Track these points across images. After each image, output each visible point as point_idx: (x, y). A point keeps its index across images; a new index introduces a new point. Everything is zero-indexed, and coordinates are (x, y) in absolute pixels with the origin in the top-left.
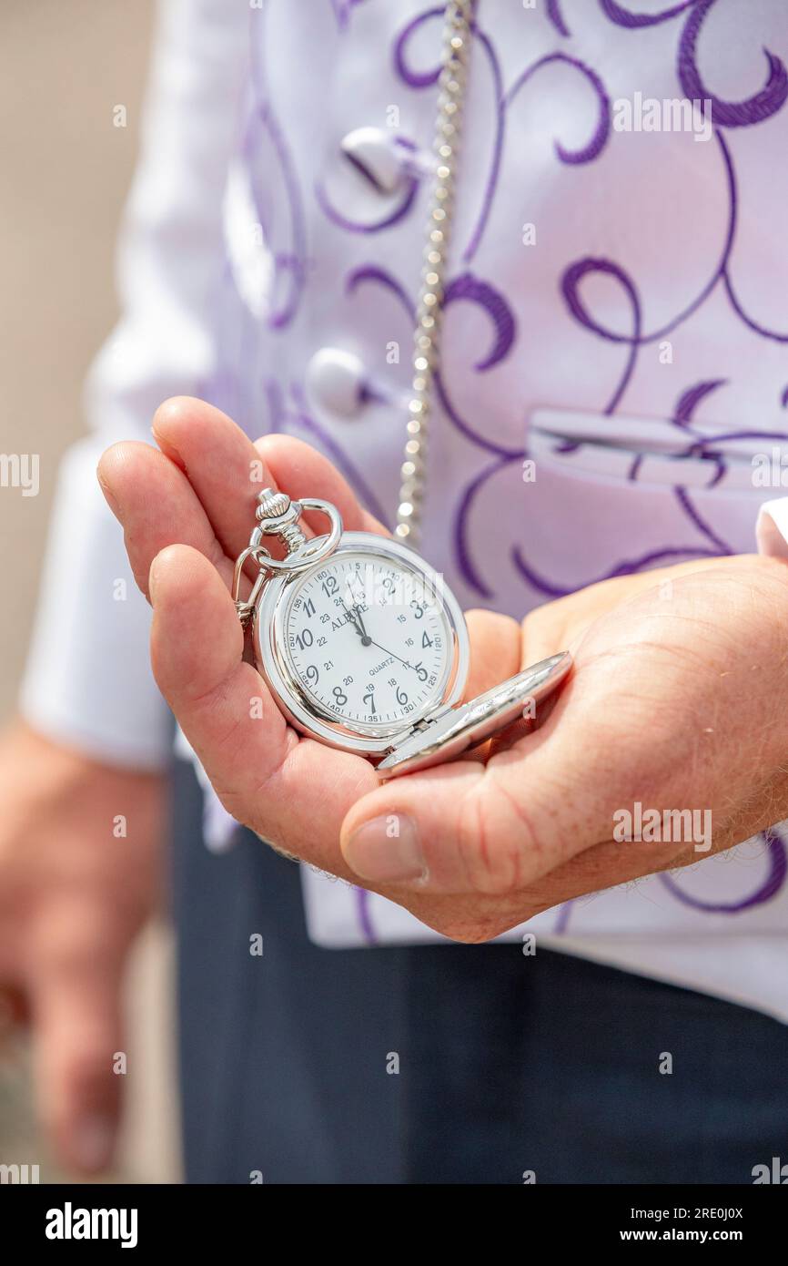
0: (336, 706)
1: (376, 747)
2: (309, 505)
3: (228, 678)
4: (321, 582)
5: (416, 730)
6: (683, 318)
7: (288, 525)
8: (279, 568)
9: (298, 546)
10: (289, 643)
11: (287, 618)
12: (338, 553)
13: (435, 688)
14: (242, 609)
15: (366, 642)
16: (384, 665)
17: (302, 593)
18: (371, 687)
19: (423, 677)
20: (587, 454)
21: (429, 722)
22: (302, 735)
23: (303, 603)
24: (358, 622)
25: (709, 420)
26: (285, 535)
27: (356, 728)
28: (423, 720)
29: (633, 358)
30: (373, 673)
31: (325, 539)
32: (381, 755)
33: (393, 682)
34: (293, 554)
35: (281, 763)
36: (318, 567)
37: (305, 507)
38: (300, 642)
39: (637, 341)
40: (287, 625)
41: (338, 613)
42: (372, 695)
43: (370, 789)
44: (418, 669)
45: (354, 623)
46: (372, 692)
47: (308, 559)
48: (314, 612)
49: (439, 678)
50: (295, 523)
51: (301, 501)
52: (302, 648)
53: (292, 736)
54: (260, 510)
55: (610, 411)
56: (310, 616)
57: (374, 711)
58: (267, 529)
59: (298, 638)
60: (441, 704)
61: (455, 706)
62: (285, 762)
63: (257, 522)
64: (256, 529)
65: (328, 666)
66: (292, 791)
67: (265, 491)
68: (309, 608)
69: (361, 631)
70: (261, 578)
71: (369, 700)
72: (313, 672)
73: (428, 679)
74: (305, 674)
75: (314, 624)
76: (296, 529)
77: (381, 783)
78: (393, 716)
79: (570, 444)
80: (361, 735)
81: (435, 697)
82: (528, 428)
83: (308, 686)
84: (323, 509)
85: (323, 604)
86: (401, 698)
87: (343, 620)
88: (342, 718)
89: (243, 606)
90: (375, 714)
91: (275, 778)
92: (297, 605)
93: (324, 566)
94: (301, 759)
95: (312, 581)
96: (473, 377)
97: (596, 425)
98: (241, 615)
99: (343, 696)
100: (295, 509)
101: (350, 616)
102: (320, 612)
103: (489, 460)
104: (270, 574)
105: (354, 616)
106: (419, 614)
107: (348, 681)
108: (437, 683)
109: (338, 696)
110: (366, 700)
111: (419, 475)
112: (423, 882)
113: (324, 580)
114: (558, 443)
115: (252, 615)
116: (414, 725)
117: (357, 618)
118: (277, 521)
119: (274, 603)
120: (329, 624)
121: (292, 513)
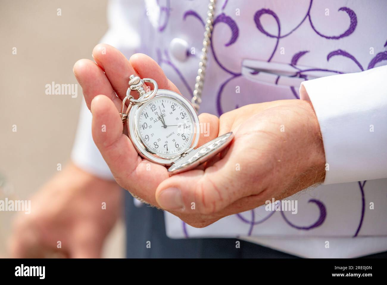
0: (155, 148)
1: (168, 162)
2: (146, 80)
3: (117, 140)
4: (150, 107)
5: (181, 156)
6: (294, 30)
7: (139, 88)
8: (137, 102)
9: (143, 94)
10: (139, 128)
11: (139, 119)
12: (156, 97)
13: (188, 142)
14: (123, 116)
15: (165, 127)
16: (171, 134)
17: (144, 110)
18: (167, 142)
19: (184, 139)
20: (261, 74)
21: (186, 154)
22: (143, 158)
23: (144, 114)
24: (162, 120)
25: (303, 64)
26: (139, 91)
27: (162, 156)
28: (184, 153)
29: (278, 42)
30: (167, 137)
31: (152, 92)
32: (170, 165)
33: (174, 140)
34: (141, 97)
35: (135, 168)
36: (149, 101)
37: (145, 81)
38: (143, 127)
39: (279, 37)
40: (138, 121)
41: (156, 117)
42: (167, 145)
43: (166, 178)
44: (183, 135)
45: (161, 120)
46: (167, 144)
47: (146, 99)
48: (148, 117)
49: (189, 139)
50: (142, 87)
51: (144, 79)
52: (144, 129)
53: (140, 159)
54: (130, 82)
55: (269, 61)
56: (146, 118)
57: (167, 150)
58: (133, 88)
59: (142, 126)
60: (190, 148)
61: (195, 148)
62: (137, 168)
63: (129, 86)
64: (129, 89)
65: (152, 135)
66: (139, 177)
67: (132, 76)
68: (146, 115)
69: (163, 123)
70: (130, 105)
71: (166, 147)
72: (147, 137)
73: (186, 139)
74: (145, 138)
75: (148, 121)
76: (142, 89)
77: (170, 176)
78: (174, 152)
79: (256, 71)
80: (163, 158)
81: (188, 145)
82: (242, 66)
83: (145, 142)
84: (151, 82)
85: (151, 114)
86: (177, 146)
87: (158, 119)
88: (157, 153)
89: (124, 115)
90: (168, 151)
91: (133, 173)
92: (142, 114)
93: (151, 101)
94: (143, 167)
95: (147, 106)
96: (224, 48)
97: (265, 65)
98: (123, 118)
99: (157, 145)
100: (142, 82)
101: (160, 118)
102: (150, 116)
103: (230, 76)
104: (133, 104)
105: (161, 118)
106: (183, 117)
107: (159, 140)
108: (189, 141)
109: (156, 145)
110: (165, 146)
111: (202, 80)
112: (183, 210)
113: (151, 106)
114: (252, 71)
115: (127, 118)
116: (181, 155)
117: (162, 119)
118: (136, 86)
119: (134, 114)
120: (153, 120)
121: (141, 83)
